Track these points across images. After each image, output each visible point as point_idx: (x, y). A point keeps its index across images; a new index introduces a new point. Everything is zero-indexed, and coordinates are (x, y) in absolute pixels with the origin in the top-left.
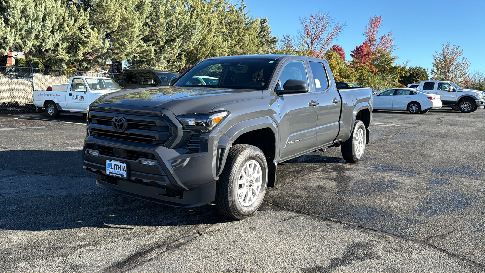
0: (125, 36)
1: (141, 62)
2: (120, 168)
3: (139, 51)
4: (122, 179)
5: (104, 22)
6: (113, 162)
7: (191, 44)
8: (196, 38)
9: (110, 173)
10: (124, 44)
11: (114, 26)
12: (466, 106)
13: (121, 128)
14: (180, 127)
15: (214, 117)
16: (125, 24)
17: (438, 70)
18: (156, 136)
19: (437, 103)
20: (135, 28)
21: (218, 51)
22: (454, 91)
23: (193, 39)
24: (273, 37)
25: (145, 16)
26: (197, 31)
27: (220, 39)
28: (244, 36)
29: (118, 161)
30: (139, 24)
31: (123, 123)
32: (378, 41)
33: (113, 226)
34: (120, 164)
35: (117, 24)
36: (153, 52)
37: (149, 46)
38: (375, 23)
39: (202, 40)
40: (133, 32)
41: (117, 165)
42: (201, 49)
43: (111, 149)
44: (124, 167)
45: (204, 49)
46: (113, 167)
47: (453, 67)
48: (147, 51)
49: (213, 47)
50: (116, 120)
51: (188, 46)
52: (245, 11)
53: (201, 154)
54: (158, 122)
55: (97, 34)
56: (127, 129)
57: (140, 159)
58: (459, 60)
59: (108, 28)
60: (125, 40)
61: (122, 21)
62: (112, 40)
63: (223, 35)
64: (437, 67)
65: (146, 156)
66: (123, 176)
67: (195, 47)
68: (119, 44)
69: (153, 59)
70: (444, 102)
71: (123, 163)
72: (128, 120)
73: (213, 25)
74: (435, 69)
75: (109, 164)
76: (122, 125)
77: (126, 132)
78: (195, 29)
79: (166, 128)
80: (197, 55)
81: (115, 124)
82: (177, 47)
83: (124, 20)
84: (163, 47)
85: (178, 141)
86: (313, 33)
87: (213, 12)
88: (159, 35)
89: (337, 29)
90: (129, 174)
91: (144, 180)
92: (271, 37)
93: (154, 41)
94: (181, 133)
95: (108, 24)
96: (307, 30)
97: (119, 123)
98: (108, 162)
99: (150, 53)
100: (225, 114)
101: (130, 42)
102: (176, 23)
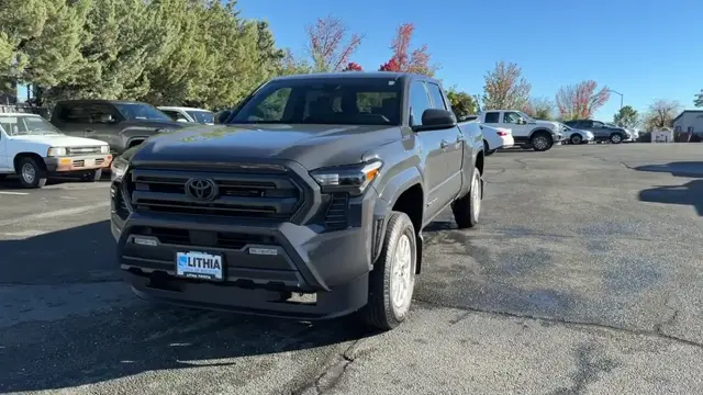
0: (55, 45)
1: (78, 88)
2: (208, 263)
3: (78, 70)
4: (213, 282)
5: (17, 23)
6: (192, 255)
7: (159, 57)
8: (166, 49)
9: (185, 273)
10: (53, 58)
11: (35, 30)
12: (540, 142)
13: (205, 196)
14: (317, 188)
15: (366, 170)
16: (52, 27)
17: (491, 96)
18: (278, 206)
19: (509, 141)
20: (71, 32)
21: (200, 68)
22: (525, 123)
23: (162, 51)
24: (277, 49)
25: (85, 12)
26: (169, 38)
27: (202, 51)
28: (236, 47)
29: (202, 252)
30: (77, 26)
31: (210, 188)
32: (410, 56)
33: (197, 363)
34: (207, 257)
35: (41, 25)
36: (100, 71)
37: (92, 61)
38: (406, 32)
39: (175, 52)
40: (68, 38)
41: (199, 259)
42: (174, 65)
43: (185, 232)
44: (217, 261)
45: (179, 65)
46: (192, 263)
47: (509, 92)
48: (90, 70)
49: (193, 63)
50: (195, 184)
51: (154, 61)
52: (235, 9)
53: (350, 232)
54: (279, 183)
55: (6, 43)
56: (218, 197)
57: (248, 246)
58: (518, 83)
59: (25, 32)
60: (54, 51)
61: (47, 22)
62: (32, 53)
63: (207, 45)
64: (490, 91)
65: (258, 240)
66: (213, 276)
67: (163, 63)
68: (43, 59)
69: (97, 82)
70: (517, 139)
71: (214, 254)
72: (218, 182)
73: (191, 29)
74: (488, 94)
75: (183, 259)
76: (207, 193)
77: (217, 202)
78: (165, 34)
79: (295, 193)
80: (167, 74)
81: (192, 191)
82: (139, 63)
83: (52, 19)
84: (113, 64)
85: (313, 212)
86: (322, 45)
87: (188, 9)
88: (108, 44)
89: (356, 41)
90: (225, 273)
91: (256, 281)
92: (275, 49)
93: (101, 54)
94: (318, 199)
95: (24, 25)
96: (314, 41)
97: (203, 188)
98: (180, 254)
99: (95, 72)
100: (377, 165)
101: (65, 56)
102: (134, 25)
